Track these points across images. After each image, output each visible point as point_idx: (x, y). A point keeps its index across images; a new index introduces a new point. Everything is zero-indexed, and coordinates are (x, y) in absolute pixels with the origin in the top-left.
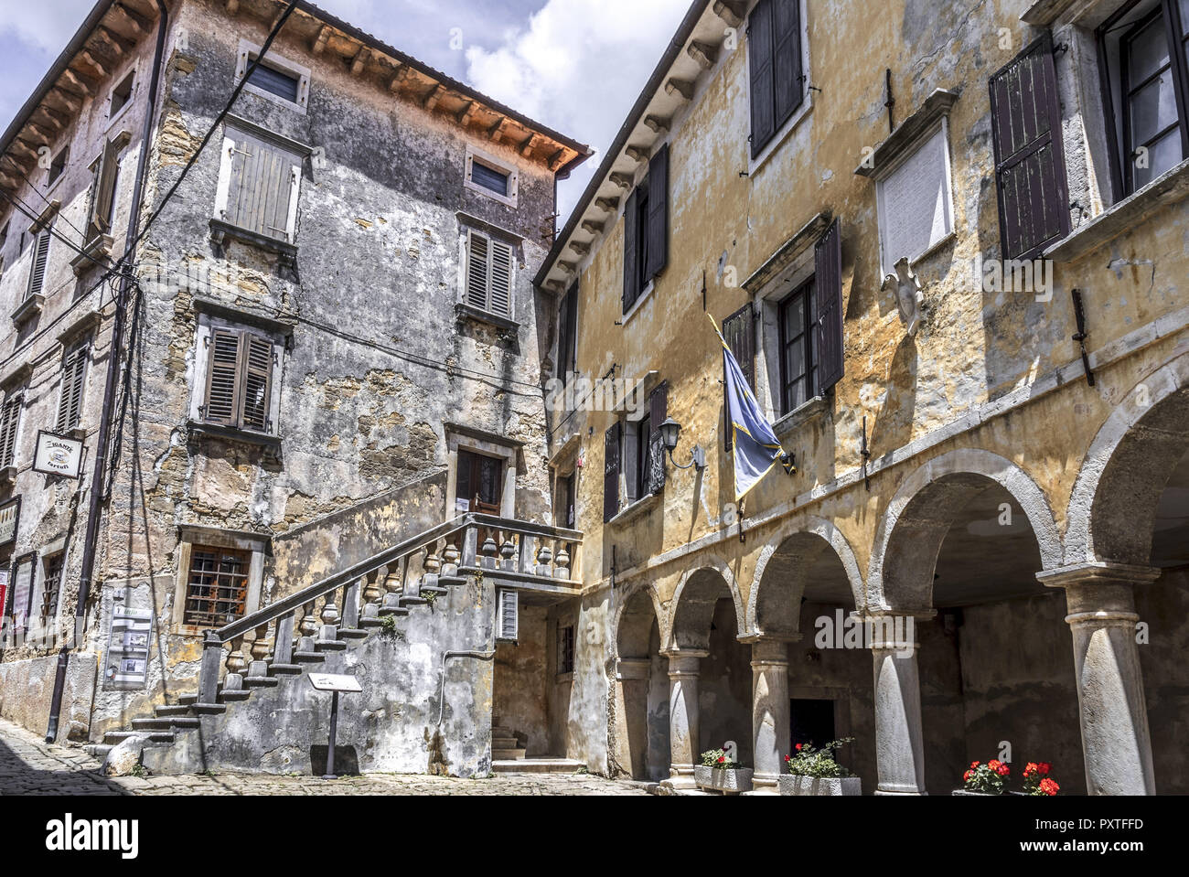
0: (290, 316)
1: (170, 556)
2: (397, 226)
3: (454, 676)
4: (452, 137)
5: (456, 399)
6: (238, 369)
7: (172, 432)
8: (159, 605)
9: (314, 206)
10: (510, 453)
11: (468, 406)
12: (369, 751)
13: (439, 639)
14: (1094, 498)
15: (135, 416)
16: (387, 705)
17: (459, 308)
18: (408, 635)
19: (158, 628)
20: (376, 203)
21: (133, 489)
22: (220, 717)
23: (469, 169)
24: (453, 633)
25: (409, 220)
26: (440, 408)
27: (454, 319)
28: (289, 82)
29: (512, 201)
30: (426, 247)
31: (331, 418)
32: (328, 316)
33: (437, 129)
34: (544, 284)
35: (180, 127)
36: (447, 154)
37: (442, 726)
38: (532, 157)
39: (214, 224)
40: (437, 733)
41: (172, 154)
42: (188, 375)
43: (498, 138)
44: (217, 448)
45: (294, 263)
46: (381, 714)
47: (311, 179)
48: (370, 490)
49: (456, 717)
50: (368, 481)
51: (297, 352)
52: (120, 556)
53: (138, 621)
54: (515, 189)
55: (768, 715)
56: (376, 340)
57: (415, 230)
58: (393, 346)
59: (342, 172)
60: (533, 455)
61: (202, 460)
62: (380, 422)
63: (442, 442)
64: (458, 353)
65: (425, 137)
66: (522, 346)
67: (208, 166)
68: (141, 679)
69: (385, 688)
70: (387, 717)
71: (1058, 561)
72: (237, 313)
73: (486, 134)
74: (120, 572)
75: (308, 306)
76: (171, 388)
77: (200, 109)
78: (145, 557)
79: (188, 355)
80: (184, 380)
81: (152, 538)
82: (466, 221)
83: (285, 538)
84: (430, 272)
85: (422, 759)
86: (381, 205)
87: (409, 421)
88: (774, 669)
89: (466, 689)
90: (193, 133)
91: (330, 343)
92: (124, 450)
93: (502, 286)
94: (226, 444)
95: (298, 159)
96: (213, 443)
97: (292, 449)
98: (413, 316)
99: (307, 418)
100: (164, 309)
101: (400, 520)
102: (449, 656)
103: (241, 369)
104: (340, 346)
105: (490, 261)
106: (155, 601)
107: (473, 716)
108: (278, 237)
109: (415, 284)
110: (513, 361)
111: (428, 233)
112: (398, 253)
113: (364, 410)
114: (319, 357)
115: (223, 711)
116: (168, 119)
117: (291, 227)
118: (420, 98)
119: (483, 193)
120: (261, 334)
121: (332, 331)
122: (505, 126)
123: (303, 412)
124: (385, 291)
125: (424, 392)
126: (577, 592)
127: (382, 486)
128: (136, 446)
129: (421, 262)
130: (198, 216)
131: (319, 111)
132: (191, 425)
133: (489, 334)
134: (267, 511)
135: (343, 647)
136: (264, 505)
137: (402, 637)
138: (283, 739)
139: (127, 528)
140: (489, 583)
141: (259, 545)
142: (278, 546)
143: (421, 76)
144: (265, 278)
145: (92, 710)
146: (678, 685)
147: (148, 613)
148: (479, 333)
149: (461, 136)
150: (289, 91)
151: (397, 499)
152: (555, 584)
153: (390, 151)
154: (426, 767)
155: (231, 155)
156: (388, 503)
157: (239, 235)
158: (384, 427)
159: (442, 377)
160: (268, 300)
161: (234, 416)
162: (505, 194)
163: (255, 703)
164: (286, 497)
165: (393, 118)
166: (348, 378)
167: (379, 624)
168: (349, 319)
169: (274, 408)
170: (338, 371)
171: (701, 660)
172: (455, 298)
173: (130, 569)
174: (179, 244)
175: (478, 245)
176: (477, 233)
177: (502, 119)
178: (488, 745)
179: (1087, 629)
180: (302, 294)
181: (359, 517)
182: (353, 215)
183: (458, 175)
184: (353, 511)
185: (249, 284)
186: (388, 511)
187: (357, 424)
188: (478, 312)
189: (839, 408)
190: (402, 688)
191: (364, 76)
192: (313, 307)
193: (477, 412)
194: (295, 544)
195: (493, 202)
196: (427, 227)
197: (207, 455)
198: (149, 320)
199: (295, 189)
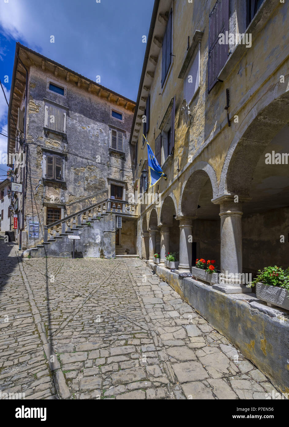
0: (66, 152)
1: (42, 210)
2: (93, 128)
3: (105, 236)
4: (106, 104)
5: (110, 172)
6: (53, 165)
7: (39, 181)
8: (41, 221)
9: (70, 123)
10: (124, 185)
11: (113, 174)
12: (85, 253)
13: (102, 228)
14: (228, 170)
15: (30, 177)
16: (89, 242)
17: (110, 149)
18: (94, 227)
19: (41, 226)
20: (87, 122)
21: (31, 194)
22: (49, 245)
23: (111, 113)
24: (105, 227)
25: (96, 127)
26: (106, 174)
27: (109, 152)
28: (61, 90)
29: (123, 121)
30: (100, 134)
31: (78, 177)
32: (76, 152)
33: (102, 102)
34: (132, 143)
35: (33, 103)
36: (105, 109)
37: (103, 247)
38: (128, 109)
39: (45, 129)
40: (102, 249)
41: (32, 110)
42: (42, 167)
43: (118, 104)
44: (50, 184)
45: (66, 138)
46: (88, 244)
47: (69, 116)
48: (89, 194)
49: (107, 245)
50: (88, 192)
51: (68, 161)
52: (30, 210)
53: (35, 224)
54: (123, 118)
55: (164, 245)
56: (89, 158)
57: (97, 129)
58: (93, 159)
59: (77, 114)
60: (130, 186)
61: (47, 187)
62: (91, 178)
63: (107, 183)
64: (110, 161)
65: (99, 104)
66: (126, 159)
67: (42, 113)
68: (38, 237)
69: (89, 239)
70: (90, 245)
71: (217, 194)
72: (52, 151)
73: (115, 103)
74: (30, 213)
75: (71, 149)
76: (38, 170)
77: (38, 98)
78: (36, 210)
79: (41, 162)
80: (41, 168)
81: (37, 206)
82: (111, 127)
83: (69, 205)
84: (101, 140)
85: (98, 254)
86: (88, 123)
87: (98, 178)
88: (165, 234)
89: (109, 239)
90: (37, 105)
91: (77, 159)
92: (28, 185)
93: (120, 144)
94: (53, 184)
95: (65, 111)
96: (49, 183)
97: (69, 184)
98: (98, 152)
99: (72, 177)
100: (34, 151)
101: (97, 201)
102: (104, 232)
103: (54, 165)
104: (79, 159)
105: (117, 137)
106: (39, 220)
107: (111, 245)
108: (61, 132)
109: (98, 143)
110: (124, 163)
111: (101, 130)
112: (93, 135)
113: (86, 175)
114: (74, 162)
115: (49, 244)
116: (30, 101)
117: (65, 129)
118: (96, 93)
119: (115, 119)
120: (59, 157)
121: (78, 156)
122: (120, 100)
123: (71, 176)
124: (90, 145)
125: (102, 170)
126: (136, 217)
127: (92, 193)
128: (31, 184)
129: (99, 138)
130: (40, 127)
131: (70, 98)
132: (43, 179)
133: (118, 156)
134: (64, 199)
135: (78, 230)
136: (63, 198)
137: (93, 227)
138: (64, 250)
139: (31, 203)
140: (114, 215)
141: (63, 207)
142: (67, 207)
143: (96, 86)
144: (59, 143)
145: (27, 244)
146: (151, 238)
147: (38, 223)
148: (115, 156)
149: (109, 104)
150: (62, 92)
151: (96, 196)
152: (131, 215)
153: (90, 108)
154: (99, 256)
155: (47, 110)
156: (94, 197)
157: (51, 131)
158: (92, 179)
159: (106, 167)
160: (60, 148)
161: (53, 177)
162: (121, 119)
163: (57, 242)
164: (68, 196)
165: (90, 99)
166: (82, 167)
167: (86, 224)
168: (81, 153)
169: (64, 175)
170: (79, 166)
171: (156, 232)
172: (108, 147)
173: (33, 213)
174: (36, 134)
175: (114, 133)
176: (114, 130)
177: (118, 98)
178: (115, 252)
179: (224, 217)
180: (69, 146)
181: (87, 200)
182: (81, 126)
183: (108, 114)
184: (85, 199)
185: (55, 144)
186: (94, 199)
187: (85, 178)
188: (114, 150)
189: (175, 158)
190: (93, 239)
191: (81, 87)
192: (72, 150)
193: (115, 176)
194: (71, 207)
195: (118, 121)
196: (100, 129)
197: (48, 186)
198: (31, 154)
199: (65, 119)
